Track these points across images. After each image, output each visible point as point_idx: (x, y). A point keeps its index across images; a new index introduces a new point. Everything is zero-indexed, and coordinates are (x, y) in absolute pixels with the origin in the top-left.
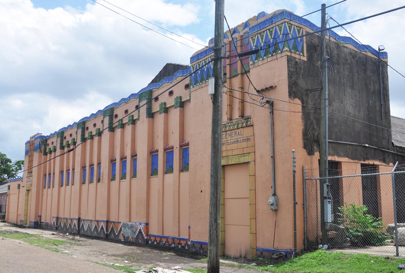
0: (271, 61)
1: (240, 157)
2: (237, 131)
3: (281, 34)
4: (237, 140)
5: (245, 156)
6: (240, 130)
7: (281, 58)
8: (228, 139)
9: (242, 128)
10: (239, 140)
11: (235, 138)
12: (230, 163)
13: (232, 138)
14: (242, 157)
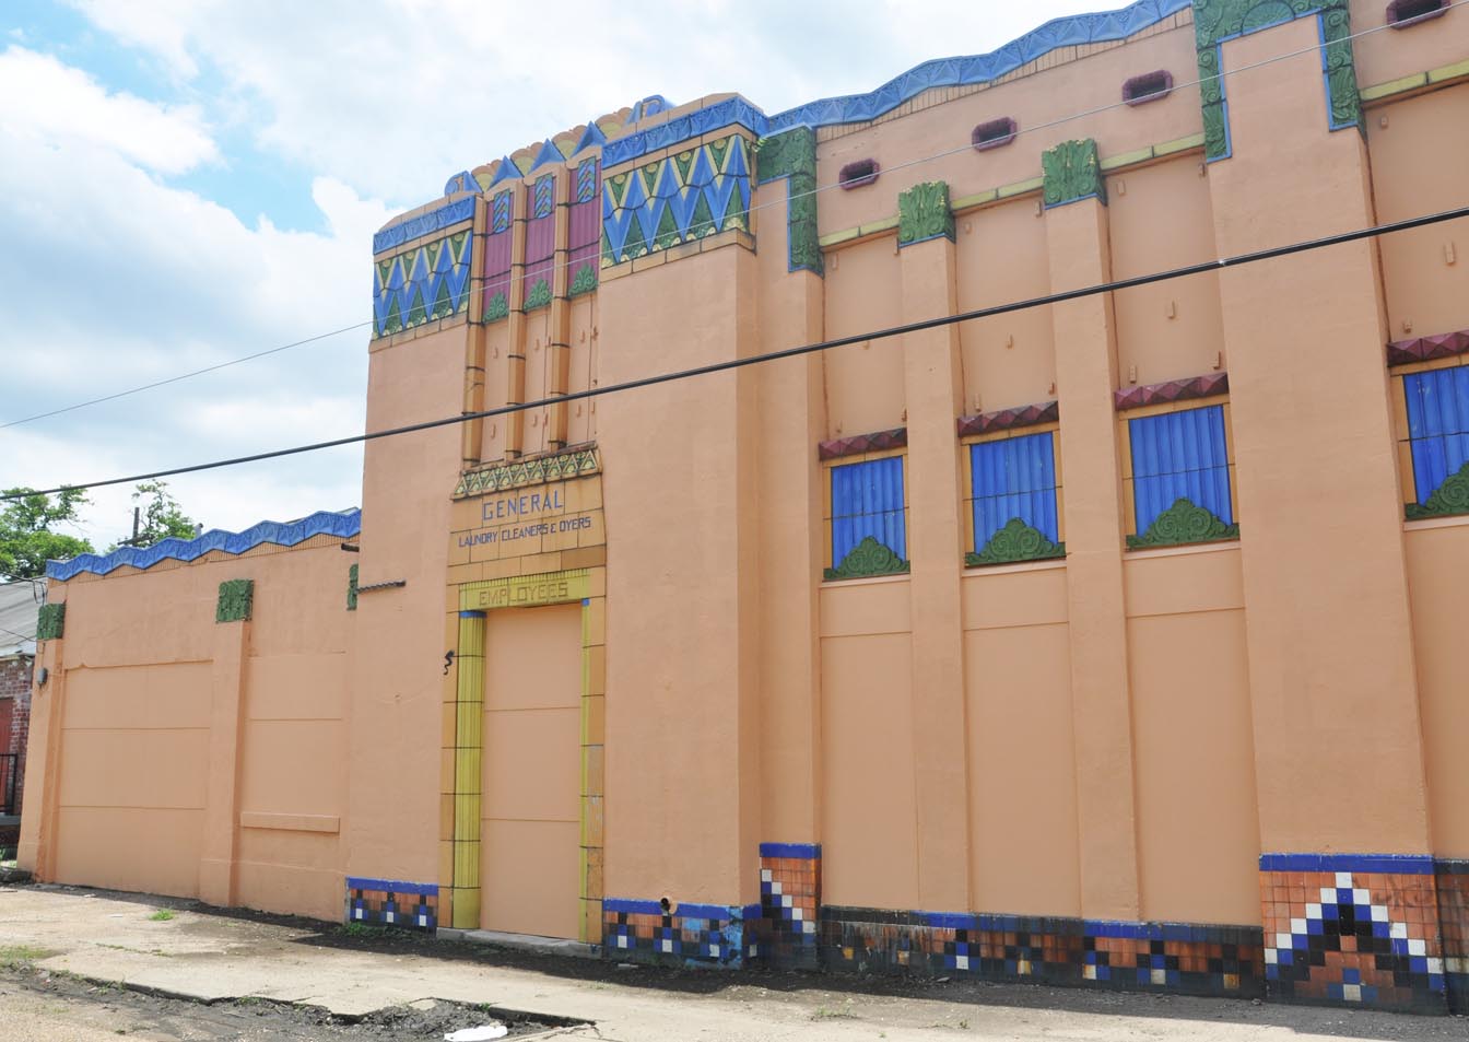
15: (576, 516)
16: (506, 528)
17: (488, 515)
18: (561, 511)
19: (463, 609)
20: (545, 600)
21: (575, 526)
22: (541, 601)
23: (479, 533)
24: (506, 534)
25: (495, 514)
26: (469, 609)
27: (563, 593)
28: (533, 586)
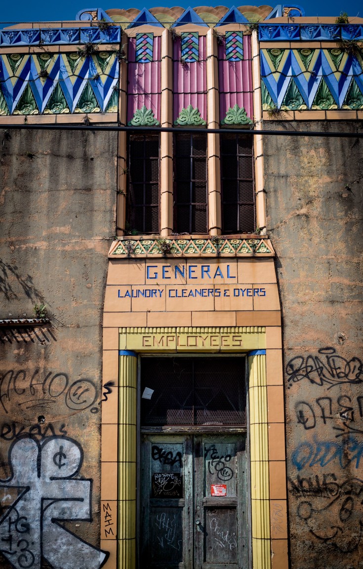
15: (250, 287)
16: (175, 287)
17: (152, 275)
18: (234, 281)
19: (122, 347)
20: (218, 348)
21: (249, 294)
22: (213, 348)
23: (142, 288)
24: (173, 293)
25: (160, 275)
26: (129, 348)
27: (238, 343)
28: (204, 336)
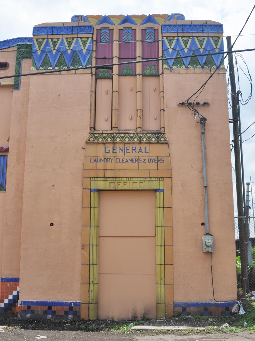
0: (201, 73)
1: (143, 182)
2: (138, 146)
3: (216, 48)
4: (137, 158)
5: (152, 181)
6: (143, 146)
7: (218, 74)
8: (118, 154)
9: (149, 144)
10: (142, 159)
11: (131, 154)
12: (120, 187)
13: (126, 154)
14: (145, 182)
